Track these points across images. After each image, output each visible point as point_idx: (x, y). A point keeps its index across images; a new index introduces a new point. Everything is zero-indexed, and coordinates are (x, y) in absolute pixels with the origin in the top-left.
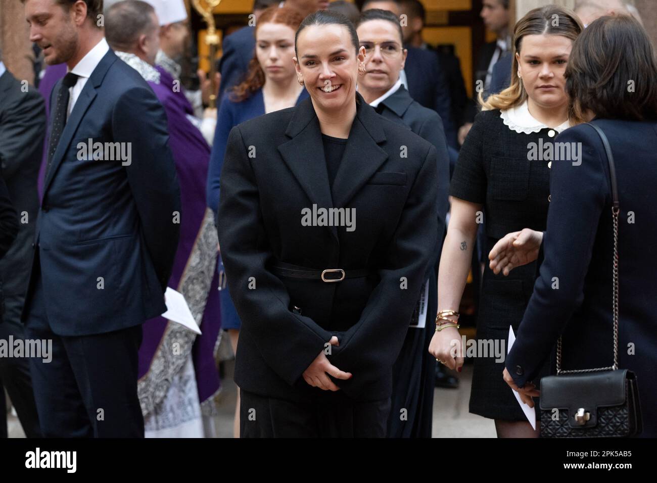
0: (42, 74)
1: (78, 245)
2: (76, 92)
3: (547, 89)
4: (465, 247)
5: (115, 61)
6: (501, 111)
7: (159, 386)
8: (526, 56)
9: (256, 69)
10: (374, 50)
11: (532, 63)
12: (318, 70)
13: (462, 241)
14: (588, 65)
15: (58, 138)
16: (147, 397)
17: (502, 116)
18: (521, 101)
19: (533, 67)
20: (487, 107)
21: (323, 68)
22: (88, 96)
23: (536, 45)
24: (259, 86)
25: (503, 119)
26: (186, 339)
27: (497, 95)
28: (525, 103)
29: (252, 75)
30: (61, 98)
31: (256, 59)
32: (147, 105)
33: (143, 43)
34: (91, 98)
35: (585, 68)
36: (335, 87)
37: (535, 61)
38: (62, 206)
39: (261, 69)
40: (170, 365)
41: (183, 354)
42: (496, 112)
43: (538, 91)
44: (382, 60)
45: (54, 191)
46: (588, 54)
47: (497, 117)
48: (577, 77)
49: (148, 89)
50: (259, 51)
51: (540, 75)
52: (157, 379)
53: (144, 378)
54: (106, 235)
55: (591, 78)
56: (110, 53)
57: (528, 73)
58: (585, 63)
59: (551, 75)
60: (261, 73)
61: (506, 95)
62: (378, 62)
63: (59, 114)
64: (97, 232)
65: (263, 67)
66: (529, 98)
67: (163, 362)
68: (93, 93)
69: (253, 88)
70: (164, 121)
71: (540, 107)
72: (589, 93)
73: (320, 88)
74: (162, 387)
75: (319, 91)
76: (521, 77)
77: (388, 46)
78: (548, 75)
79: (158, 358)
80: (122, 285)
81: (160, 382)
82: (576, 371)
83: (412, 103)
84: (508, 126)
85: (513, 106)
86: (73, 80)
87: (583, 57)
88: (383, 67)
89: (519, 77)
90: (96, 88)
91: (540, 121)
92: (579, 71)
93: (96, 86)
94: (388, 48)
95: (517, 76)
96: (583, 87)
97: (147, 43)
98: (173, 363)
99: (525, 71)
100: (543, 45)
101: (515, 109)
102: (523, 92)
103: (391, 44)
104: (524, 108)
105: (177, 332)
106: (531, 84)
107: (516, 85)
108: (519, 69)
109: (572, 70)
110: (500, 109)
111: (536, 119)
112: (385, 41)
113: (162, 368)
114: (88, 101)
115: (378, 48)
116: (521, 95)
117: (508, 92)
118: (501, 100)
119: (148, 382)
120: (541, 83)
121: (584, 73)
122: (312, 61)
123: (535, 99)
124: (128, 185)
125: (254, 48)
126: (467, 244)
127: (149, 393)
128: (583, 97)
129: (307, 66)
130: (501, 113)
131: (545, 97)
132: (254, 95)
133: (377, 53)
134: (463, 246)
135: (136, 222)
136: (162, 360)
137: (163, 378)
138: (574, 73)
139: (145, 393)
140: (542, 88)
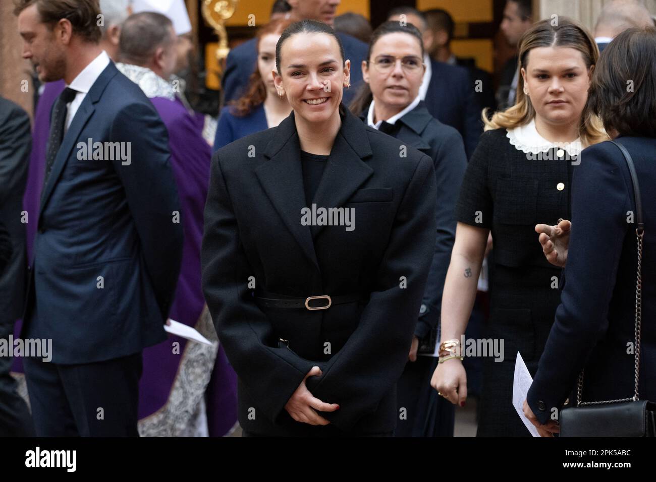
0: (42, 90)
1: (74, 268)
2: (74, 107)
3: (557, 104)
4: (470, 274)
5: (116, 75)
6: (507, 130)
7: (180, 418)
8: (534, 70)
9: (257, 83)
10: (394, 65)
11: (541, 77)
12: (305, 81)
13: (467, 268)
14: (611, 80)
15: (55, 156)
16: (165, 430)
17: (508, 136)
18: (528, 120)
19: (542, 82)
20: (491, 126)
21: (311, 79)
22: (86, 112)
23: (544, 58)
24: (260, 101)
25: (509, 139)
26: (204, 368)
27: (502, 113)
28: (533, 122)
29: (253, 90)
30: (58, 114)
31: (258, 74)
32: (146, 121)
33: (160, 57)
34: (89, 113)
35: (609, 84)
36: (322, 99)
37: (544, 76)
38: (58, 227)
39: (263, 84)
40: (189, 395)
41: (202, 384)
42: (502, 131)
43: (548, 107)
44: (403, 75)
45: (50, 211)
46: (612, 68)
47: (503, 137)
48: (601, 93)
49: (148, 105)
50: (262, 64)
51: (550, 89)
52: (176, 410)
53: (162, 409)
54: (102, 259)
55: (615, 95)
56: (111, 66)
57: (536, 88)
58: (608, 77)
59: (562, 89)
60: (262, 88)
61: (512, 114)
62: (398, 77)
63: (56, 131)
64: (94, 255)
65: (266, 82)
66: (538, 116)
67: (182, 394)
68: (91, 109)
69: (256, 104)
70: (165, 139)
71: (548, 124)
72: (612, 110)
73: (305, 101)
74: (182, 419)
75: (303, 103)
76: (528, 94)
77: (409, 61)
78: (558, 90)
79: (177, 389)
80: (120, 311)
81: (180, 414)
82: (597, 402)
83: (430, 121)
84: (514, 146)
85: (520, 124)
86: (71, 95)
87: (607, 72)
88: (403, 83)
89: (526, 94)
90: (94, 103)
91: (548, 140)
92: (602, 87)
93: (94, 101)
94: (409, 63)
95: (523, 93)
96: (606, 104)
97: (164, 57)
98: (192, 394)
99: (532, 86)
100: (552, 58)
101: (522, 128)
102: (530, 109)
103: (413, 59)
104: (531, 127)
105: (194, 361)
106: (539, 100)
107: (521, 103)
108: (526, 85)
109: (596, 87)
110: (506, 128)
111: (544, 138)
112: (406, 56)
113: (181, 399)
114: (85, 117)
115: (398, 63)
116: (527, 114)
117: (513, 111)
118: (506, 119)
119: (167, 413)
120: (550, 98)
121: (608, 89)
122: (300, 71)
123: (544, 116)
124: (127, 206)
125: (255, 61)
126: (472, 271)
127: (168, 425)
128: (607, 115)
129: (293, 77)
130: (507, 132)
131: (556, 113)
132: (256, 111)
133: (398, 68)
134: (468, 273)
135: (136, 244)
136: (181, 391)
137: (184, 409)
138: (597, 88)
139: (163, 425)
140: (553, 104)
